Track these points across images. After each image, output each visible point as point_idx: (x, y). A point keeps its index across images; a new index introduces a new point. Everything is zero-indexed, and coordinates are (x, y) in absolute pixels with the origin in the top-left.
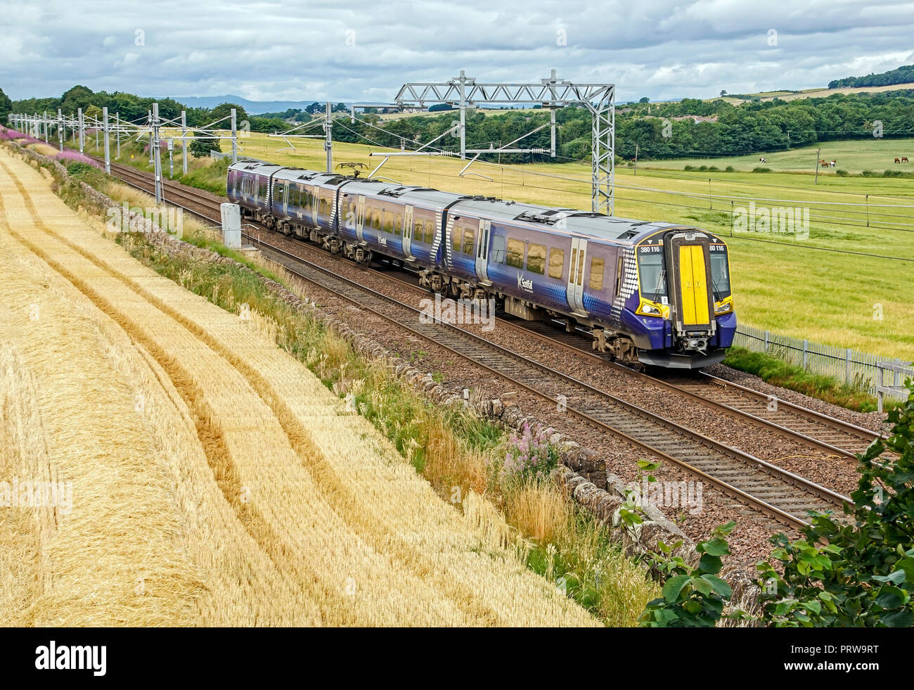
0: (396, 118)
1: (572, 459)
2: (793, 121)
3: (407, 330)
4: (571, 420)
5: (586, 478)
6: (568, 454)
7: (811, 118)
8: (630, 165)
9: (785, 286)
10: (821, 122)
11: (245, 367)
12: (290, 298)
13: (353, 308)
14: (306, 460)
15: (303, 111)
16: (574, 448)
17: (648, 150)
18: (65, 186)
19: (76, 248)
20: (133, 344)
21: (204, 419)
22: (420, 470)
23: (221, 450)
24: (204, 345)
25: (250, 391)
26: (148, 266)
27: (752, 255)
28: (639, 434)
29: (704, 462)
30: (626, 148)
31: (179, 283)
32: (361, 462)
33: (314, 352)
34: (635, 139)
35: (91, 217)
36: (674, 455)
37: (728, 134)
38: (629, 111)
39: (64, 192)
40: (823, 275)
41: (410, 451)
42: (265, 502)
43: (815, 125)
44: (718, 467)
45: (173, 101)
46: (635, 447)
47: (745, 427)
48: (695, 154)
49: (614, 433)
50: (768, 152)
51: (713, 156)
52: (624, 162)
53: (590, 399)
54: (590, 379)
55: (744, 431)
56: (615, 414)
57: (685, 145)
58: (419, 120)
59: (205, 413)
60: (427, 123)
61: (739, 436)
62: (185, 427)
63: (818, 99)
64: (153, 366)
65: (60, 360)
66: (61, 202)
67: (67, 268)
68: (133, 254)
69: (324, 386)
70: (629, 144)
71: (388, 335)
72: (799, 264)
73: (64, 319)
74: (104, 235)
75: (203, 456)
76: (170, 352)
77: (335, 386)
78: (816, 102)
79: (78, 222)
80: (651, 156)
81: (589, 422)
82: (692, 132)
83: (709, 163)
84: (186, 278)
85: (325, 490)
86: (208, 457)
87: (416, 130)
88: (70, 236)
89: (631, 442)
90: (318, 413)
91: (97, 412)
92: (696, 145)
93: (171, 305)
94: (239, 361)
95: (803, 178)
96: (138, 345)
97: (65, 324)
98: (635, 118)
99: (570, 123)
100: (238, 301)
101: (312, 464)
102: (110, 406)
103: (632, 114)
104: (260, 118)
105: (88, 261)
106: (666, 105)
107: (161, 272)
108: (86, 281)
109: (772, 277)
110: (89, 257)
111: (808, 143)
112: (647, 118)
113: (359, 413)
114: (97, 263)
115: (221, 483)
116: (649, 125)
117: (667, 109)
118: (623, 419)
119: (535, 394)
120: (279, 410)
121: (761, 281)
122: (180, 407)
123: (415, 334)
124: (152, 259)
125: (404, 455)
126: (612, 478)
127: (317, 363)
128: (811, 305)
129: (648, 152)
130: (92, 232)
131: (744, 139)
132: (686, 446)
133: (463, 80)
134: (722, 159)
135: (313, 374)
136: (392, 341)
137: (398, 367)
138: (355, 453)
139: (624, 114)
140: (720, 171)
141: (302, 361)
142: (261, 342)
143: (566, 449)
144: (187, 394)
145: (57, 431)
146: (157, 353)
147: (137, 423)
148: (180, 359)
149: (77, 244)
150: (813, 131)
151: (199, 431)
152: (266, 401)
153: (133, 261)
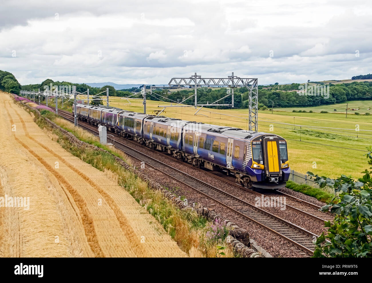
0: (176, 91)
1: (235, 233)
2: (337, 93)
3: (172, 178)
4: (237, 216)
5: (240, 241)
6: (234, 231)
7: (344, 91)
8: (270, 110)
9: (329, 160)
10: (348, 93)
11: (104, 194)
12: (125, 165)
13: (151, 169)
14: (126, 233)
15: (138, 88)
16: (236, 228)
17: (278, 104)
18: (39, 119)
19: (40, 144)
20: (60, 184)
21: (86, 216)
22: (173, 238)
23: (92, 229)
24: (88, 184)
25: (105, 204)
26: (69, 152)
27: (317, 147)
28: (265, 222)
29: (291, 234)
30: (269, 103)
31: (81, 159)
32: (149, 234)
33: (133, 187)
34: (273, 99)
35: (48, 132)
36: (279, 231)
37: (310, 97)
38: (270, 88)
39: (39, 122)
40: (345, 156)
41: (169, 229)
42: (107, 251)
43: (346, 94)
44: (296, 236)
45: (86, 85)
46: (262, 228)
47: (309, 220)
48: (297, 105)
49: (254, 222)
50: (327, 105)
51: (304, 106)
52: (268, 108)
53: (246, 208)
54: (246, 199)
55: (308, 222)
56: (255, 214)
57: (293, 102)
58: (185, 91)
59: (86, 213)
60: (188, 93)
61: (306, 223)
62: (77, 219)
63: (347, 84)
64: (67, 193)
65: (29, 191)
66: (37, 126)
67: (37, 153)
68: (63, 147)
69: (136, 201)
70: (270, 101)
71: (164, 180)
72: (336, 151)
73: (32, 174)
74: (52, 139)
75: (83, 231)
76: (74, 188)
77: (141, 201)
78: (347, 85)
79: (43, 134)
80: (279, 106)
81: (244, 217)
82: (296, 97)
83: (302, 109)
84: (84, 157)
85: (133, 246)
86: (86, 232)
87: (183, 96)
88: (38, 140)
89: (261, 226)
90: (133, 213)
91: (41, 213)
92: (297, 102)
93: (77, 168)
94: (102, 191)
95: (341, 116)
96: (62, 185)
97: (32, 176)
98: (273, 91)
99: (246, 93)
100: (104, 166)
101: (128, 234)
102: (47, 210)
103: (271, 89)
104: (121, 91)
105: (45, 150)
106: (285, 86)
107: (74, 155)
108: (43, 158)
109: (325, 156)
110: (45, 148)
111: (343, 101)
112: (278, 91)
113: (150, 213)
114: (48, 151)
115: (90, 243)
116: (278, 94)
117: (285, 87)
118: (258, 216)
119: (223, 205)
120: (117, 211)
121: (320, 158)
122: (76, 210)
123: (175, 180)
124: (71, 149)
125: (167, 231)
126: (252, 241)
127: (134, 192)
128: (340, 168)
129: (278, 105)
130: (48, 138)
131: (317, 100)
132: (284, 227)
133: (196, 77)
134: (308, 108)
135: (132, 197)
136: (166, 182)
137: (166, 194)
138: (146, 230)
139: (268, 89)
140: (307, 113)
141: (128, 191)
142: (112, 183)
143: (233, 229)
144: (80, 205)
145: (24, 221)
146: (69, 187)
147: (57, 218)
148: (78, 191)
149: (41, 143)
150: (345, 97)
151: (83, 220)
152: (112, 208)
153: (63, 150)
